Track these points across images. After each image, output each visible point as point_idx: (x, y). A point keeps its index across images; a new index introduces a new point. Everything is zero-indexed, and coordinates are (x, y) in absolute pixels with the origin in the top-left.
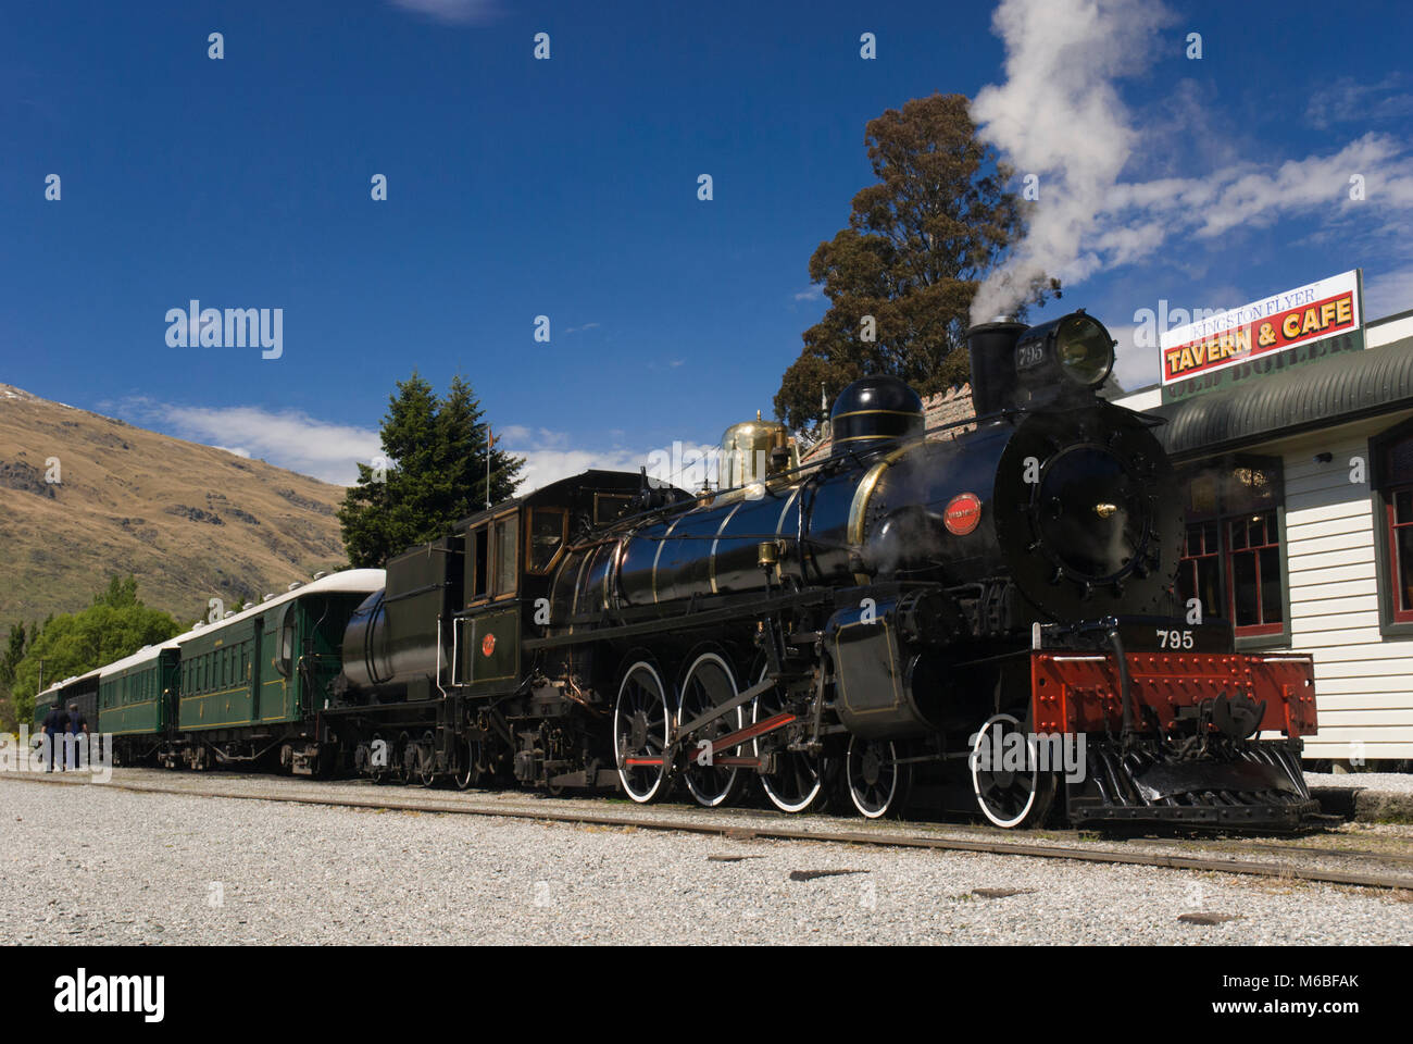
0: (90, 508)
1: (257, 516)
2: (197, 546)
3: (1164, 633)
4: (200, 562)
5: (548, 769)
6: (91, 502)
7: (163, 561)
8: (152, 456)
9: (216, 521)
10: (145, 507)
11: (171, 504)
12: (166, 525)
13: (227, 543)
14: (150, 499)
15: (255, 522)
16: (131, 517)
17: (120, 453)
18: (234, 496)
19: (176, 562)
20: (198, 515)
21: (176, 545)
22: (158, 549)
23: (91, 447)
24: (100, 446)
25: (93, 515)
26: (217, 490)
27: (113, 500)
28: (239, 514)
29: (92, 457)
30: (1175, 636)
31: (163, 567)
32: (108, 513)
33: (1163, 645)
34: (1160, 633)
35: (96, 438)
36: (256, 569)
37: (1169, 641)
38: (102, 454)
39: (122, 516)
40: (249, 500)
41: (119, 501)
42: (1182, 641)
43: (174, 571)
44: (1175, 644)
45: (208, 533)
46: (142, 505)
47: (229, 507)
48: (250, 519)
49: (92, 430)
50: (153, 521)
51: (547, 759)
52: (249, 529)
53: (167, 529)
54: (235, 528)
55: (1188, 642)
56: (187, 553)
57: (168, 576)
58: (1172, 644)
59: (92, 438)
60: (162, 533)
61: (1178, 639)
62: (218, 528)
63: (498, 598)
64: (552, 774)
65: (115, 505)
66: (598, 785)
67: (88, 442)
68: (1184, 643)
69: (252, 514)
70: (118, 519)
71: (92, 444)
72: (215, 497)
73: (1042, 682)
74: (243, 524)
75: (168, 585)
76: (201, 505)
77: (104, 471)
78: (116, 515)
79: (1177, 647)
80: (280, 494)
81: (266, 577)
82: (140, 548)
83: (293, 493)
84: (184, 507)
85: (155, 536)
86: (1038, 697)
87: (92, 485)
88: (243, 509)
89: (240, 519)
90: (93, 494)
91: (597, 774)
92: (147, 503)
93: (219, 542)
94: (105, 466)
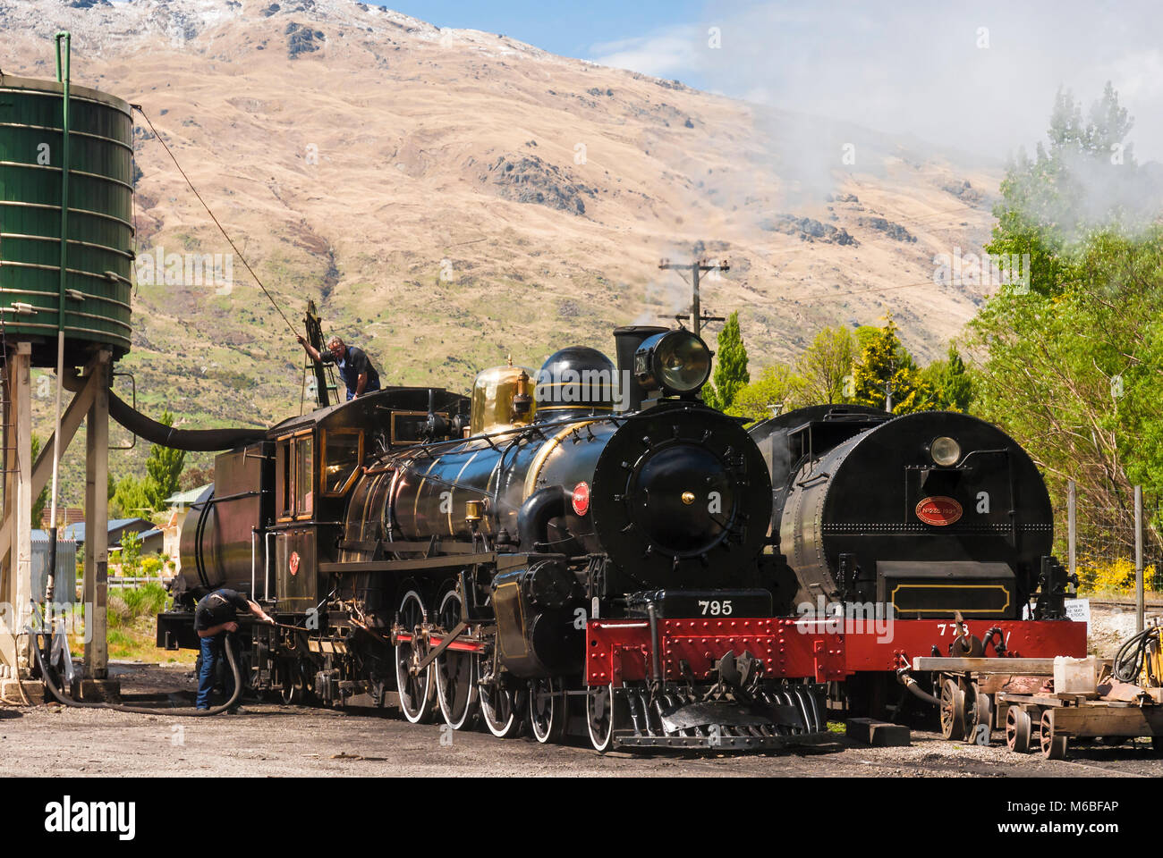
0: (641, 229)
1: (912, 230)
2: (817, 285)
3: (706, 604)
4: (822, 310)
5: (344, 689)
6: (639, 218)
7: (764, 311)
8: (731, 137)
9: (845, 239)
10: (728, 222)
11: (770, 213)
12: (764, 249)
13: (863, 276)
14: (735, 208)
15: (909, 239)
16: (707, 239)
17: (680, 135)
18: (872, 198)
19: (785, 311)
20: (813, 232)
21: (783, 283)
22: (754, 290)
23: (635, 128)
24: (650, 126)
25: (646, 240)
26: (844, 188)
27: (678, 214)
28: (881, 225)
29: (640, 145)
30: (715, 605)
31: (764, 320)
32: (670, 235)
33: (704, 613)
34: (701, 603)
35: (642, 112)
36: (916, 318)
37: (709, 608)
38: (652, 137)
39: (693, 238)
40: (895, 202)
41: (686, 214)
42: (722, 609)
43: (782, 326)
44: (715, 611)
45: (834, 261)
46: (722, 217)
47: (862, 214)
48: (899, 233)
49: (633, 99)
50: (742, 244)
51: (343, 679)
52: (899, 251)
53: (765, 257)
54: (876, 251)
55: (727, 610)
56: (801, 294)
57: (774, 334)
58: (712, 612)
59: (637, 112)
60: (755, 262)
61: (718, 607)
62: (847, 251)
63: (299, 518)
64: (347, 695)
65: (679, 221)
66: (386, 705)
67: (630, 121)
68: (724, 611)
69: (903, 224)
70: (686, 243)
71: (634, 122)
72: (839, 199)
73: (593, 643)
74: (889, 242)
75: (775, 349)
76: (820, 215)
77: (657, 165)
78: (681, 237)
79: (717, 613)
80: (946, 189)
81: (934, 332)
82: (727, 291)
83: (968, 185)
84: (790, 218)
85: (747, 270)
86: (590, 655)
87: (642, 189)
88: (888, 218)
89: (883, 234)
90: (645, 204)
91: (384, 696)
92: (733, 215)
93: (850, 275)
94: (658, 157)
